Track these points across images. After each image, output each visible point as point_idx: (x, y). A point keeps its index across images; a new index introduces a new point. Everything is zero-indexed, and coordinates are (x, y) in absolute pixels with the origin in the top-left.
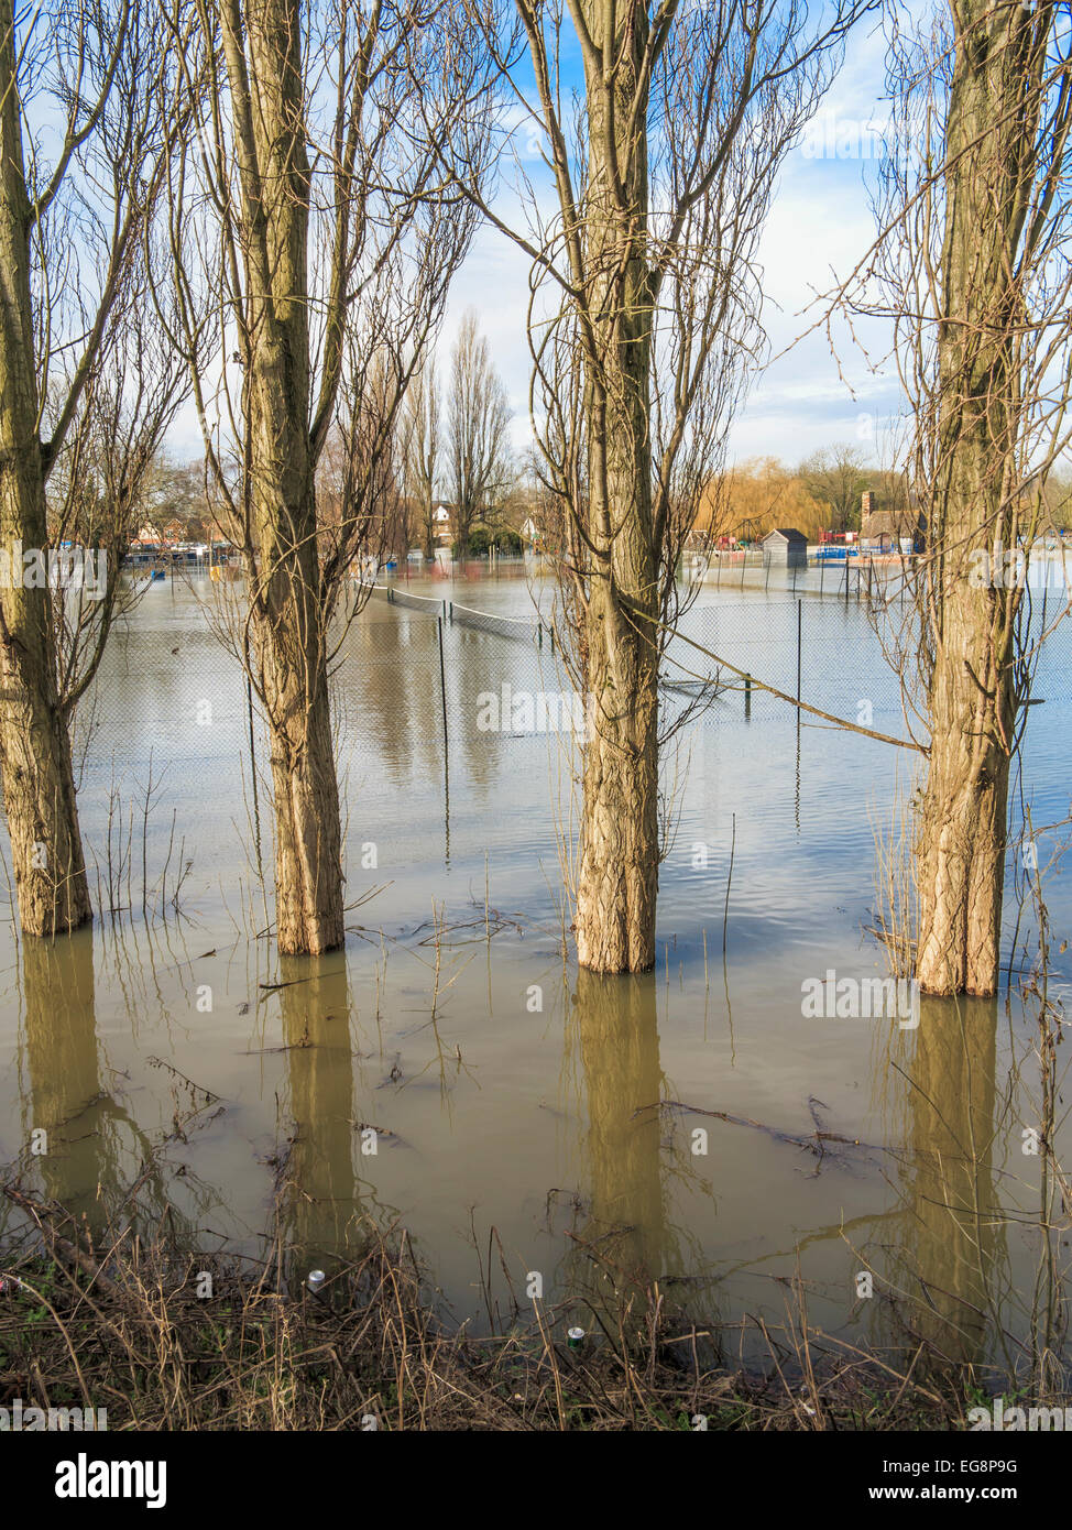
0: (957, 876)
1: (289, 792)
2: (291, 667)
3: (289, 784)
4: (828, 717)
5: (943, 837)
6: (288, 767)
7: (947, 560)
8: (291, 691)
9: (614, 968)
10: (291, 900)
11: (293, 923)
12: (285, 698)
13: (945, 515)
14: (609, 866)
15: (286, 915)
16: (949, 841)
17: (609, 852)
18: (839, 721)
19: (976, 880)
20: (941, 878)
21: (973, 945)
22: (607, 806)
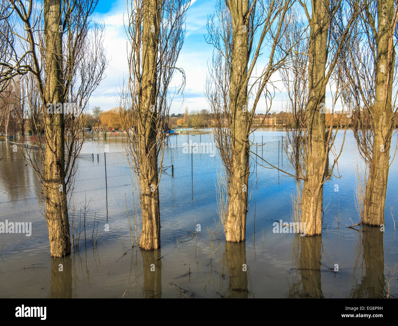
0: (315, 208)
1: (151, 203)
2: (153, 168)
3: (151, 201)
4: (288, 174)
5: (312, 199)
6: (151, 196)
7: (313, 137)
8: (153, 174)
9: (238, 241)
10: (149, 234)
11: (150, 241)
12: (151, 177)
13: (312, 127)
14: (238, 215)
15: (148, 239)
16: (314, 200)
17: (238, 211)
18: (291, 175)
19: (318, 208)
20: (311, 209)
21: (317, 223)
22: (239, 199)
